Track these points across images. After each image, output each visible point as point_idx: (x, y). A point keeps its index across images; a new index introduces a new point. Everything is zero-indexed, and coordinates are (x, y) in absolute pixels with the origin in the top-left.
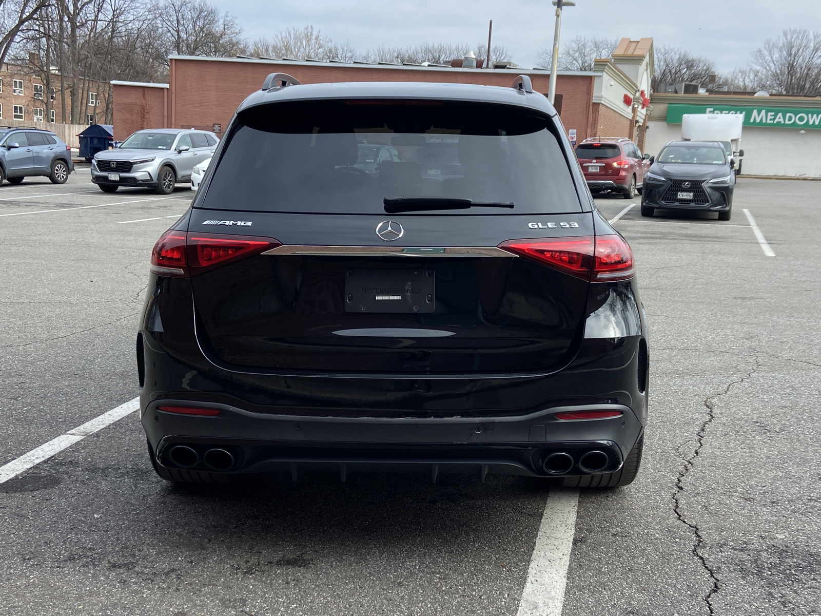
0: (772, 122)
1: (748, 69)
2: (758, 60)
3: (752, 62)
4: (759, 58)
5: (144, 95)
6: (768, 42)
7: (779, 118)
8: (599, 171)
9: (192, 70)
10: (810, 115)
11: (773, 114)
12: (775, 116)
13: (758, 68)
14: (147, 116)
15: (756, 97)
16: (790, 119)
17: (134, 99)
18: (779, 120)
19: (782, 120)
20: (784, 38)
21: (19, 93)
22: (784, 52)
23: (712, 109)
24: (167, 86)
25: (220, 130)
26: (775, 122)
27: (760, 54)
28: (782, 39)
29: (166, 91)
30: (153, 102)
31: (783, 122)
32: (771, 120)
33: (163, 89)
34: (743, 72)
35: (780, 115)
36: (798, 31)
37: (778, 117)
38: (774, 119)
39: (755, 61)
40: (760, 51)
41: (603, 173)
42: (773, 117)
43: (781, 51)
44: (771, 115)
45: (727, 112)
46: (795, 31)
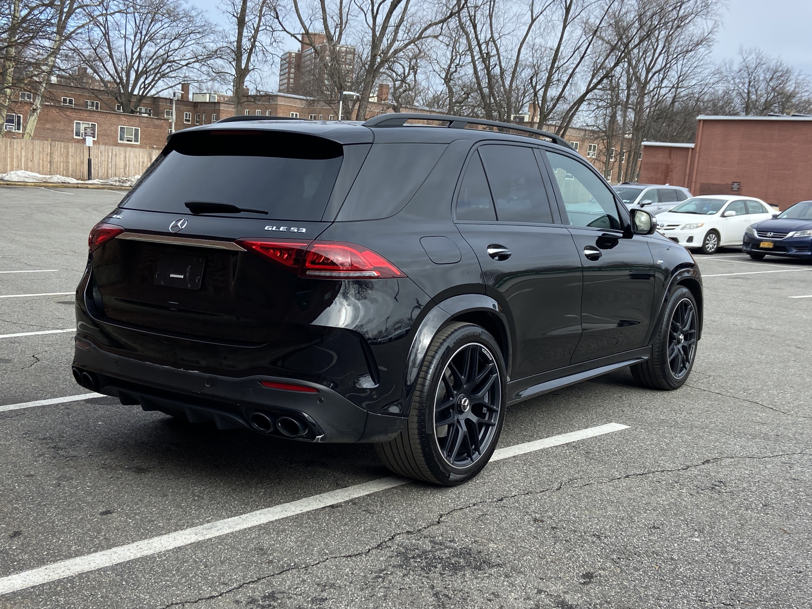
5: (670, 155)
9: (719, 130)
14: (670, 174)
17: (660, 158)
21: (593, 155)
24: (692, 145)
25: (738, 188)
29: (690, 151)
30: (677, 162)
33: (688, 149)
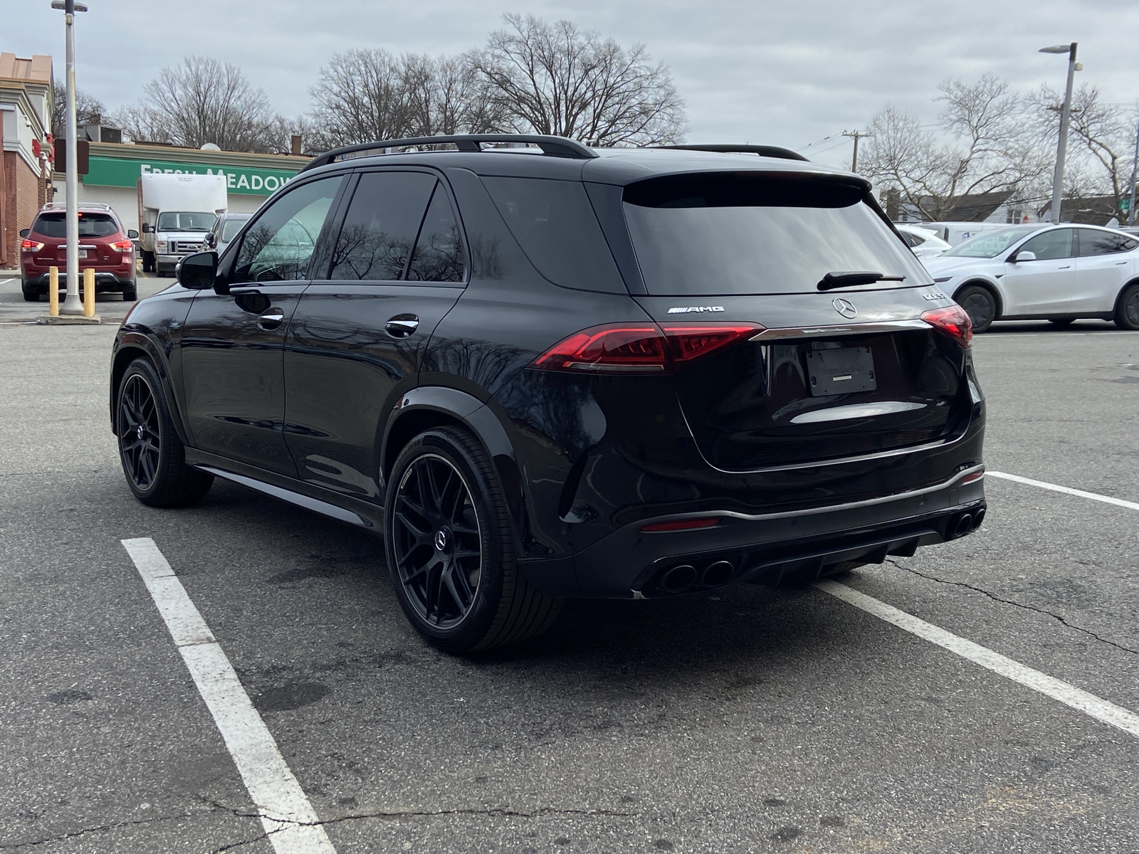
0: (234, 186)
1: (142, 109)
2: (155, 98)
3: (147, 99)
4: (155, 94)
6: (165, 73)
7: (243, 182)
8: (86, 257)
10: (282, 179)
11: (234, 175)
12: (238, 178)
13: (156, 108)
15: (203, 151)
16: (257, 183)
18: (243, 184)
19: (246, 184)
20: (188, 69)
22: (190, 90)
23: (149, 167)
26: (238, 187)
27: (156, 89)
28: (184, 72)
31: (248, 188)
32: (232, 183)
34: (134, 113)
35: (243, 177)
36: (205, 60)
37: (241, 180)
38: (236, 184)
39: (151, 98)
40: (156, 85)
41: (95, 260)
42: (234, 180)
43: (185, 86)
44: (232, 178)
45: (171, 171)
46: (201, 60)
